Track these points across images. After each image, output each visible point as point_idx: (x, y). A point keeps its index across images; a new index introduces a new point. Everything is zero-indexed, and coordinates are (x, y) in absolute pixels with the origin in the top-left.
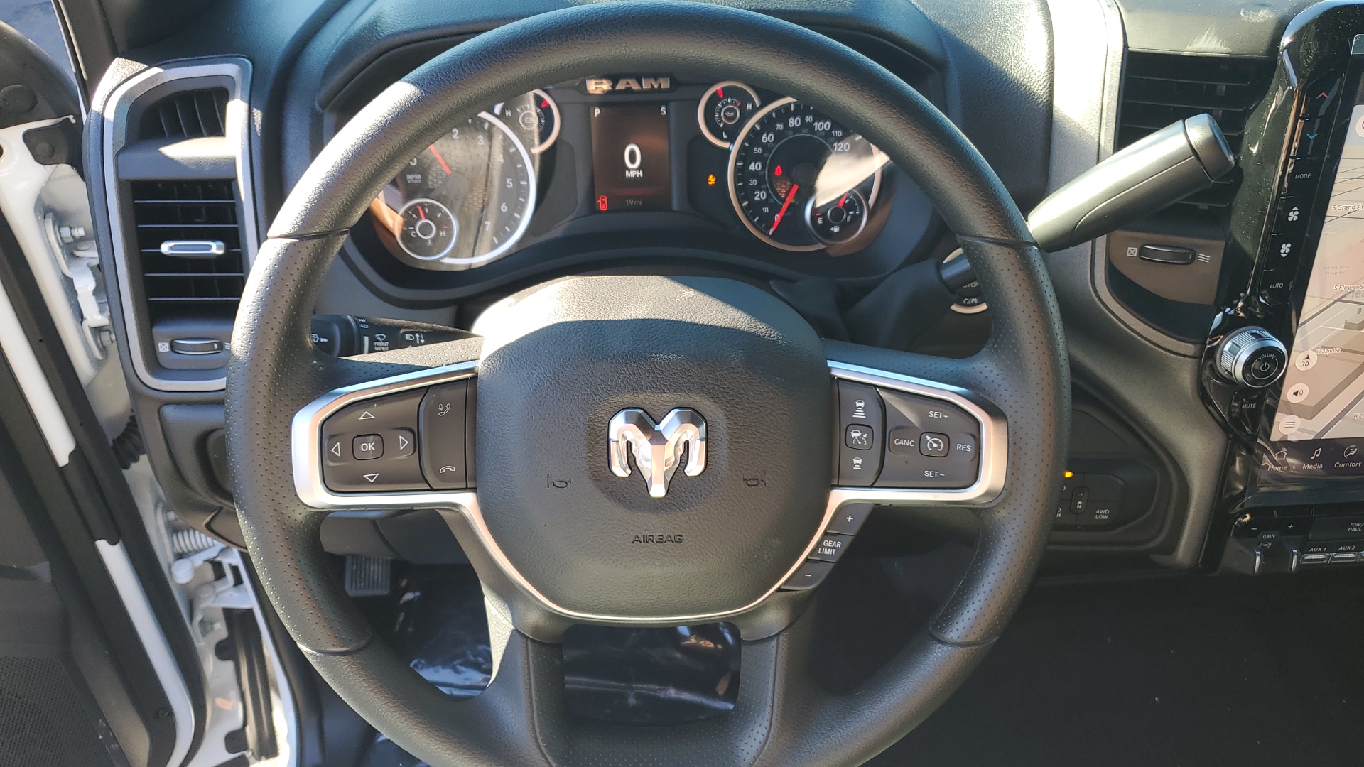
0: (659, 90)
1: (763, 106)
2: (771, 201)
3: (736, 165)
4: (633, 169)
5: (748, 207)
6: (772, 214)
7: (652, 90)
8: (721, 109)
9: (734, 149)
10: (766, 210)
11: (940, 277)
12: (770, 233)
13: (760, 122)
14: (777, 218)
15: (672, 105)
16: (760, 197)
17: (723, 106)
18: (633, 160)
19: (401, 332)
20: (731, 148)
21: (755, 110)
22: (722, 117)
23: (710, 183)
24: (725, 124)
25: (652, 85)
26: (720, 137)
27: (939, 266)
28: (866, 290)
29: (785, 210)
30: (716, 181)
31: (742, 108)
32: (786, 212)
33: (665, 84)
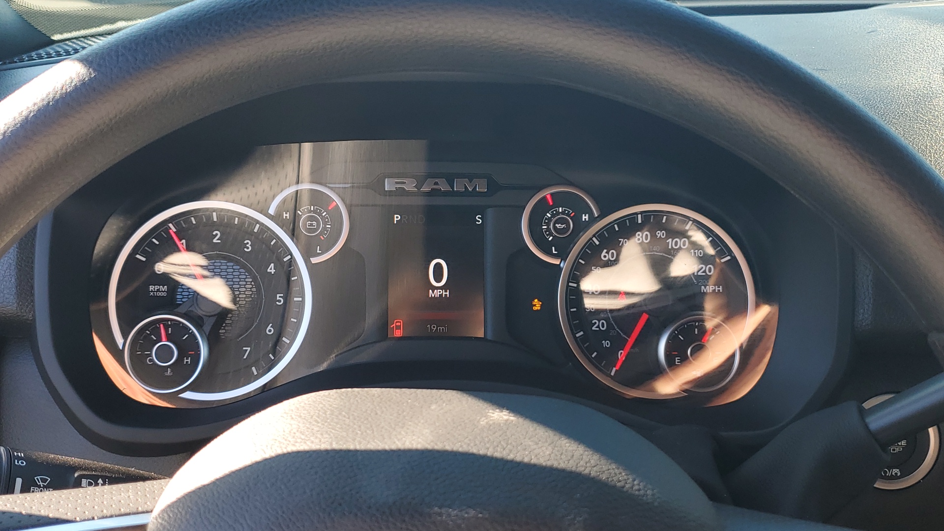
0: (474, 193)
1: (602, 216)
2: (612, 333)
3: (568, 286)
4: (438, 288)
5: (584, 339)
6: (614, 350)
7: (466, 194)
8: (550, 219)
9: (565, 266)
10: (606, 344)
11: (866, 426)
12: (612, 374)
13: (599, 235)
14: (621, 355)
15: (490, 212)
16: (598, 327)
17: (553, 216)
18: (438, 276)
19: (76, 475)
20: (562, 265)
21: (593, 220)
22: (551, 228)
23: (535, 308)
24: (554, 237)
25: (466, 187)
26: (549, 253)
27: (863, 413)
28: (752, 449)
29: (631, 345)
30: (541, 306)
31: (577, 219)
32: (632, 348)
33: (481, 187)
